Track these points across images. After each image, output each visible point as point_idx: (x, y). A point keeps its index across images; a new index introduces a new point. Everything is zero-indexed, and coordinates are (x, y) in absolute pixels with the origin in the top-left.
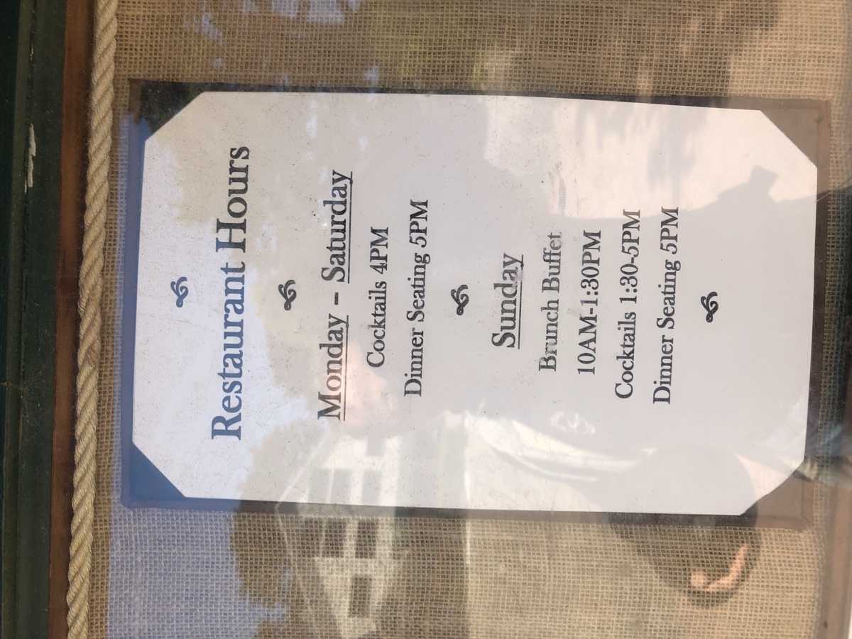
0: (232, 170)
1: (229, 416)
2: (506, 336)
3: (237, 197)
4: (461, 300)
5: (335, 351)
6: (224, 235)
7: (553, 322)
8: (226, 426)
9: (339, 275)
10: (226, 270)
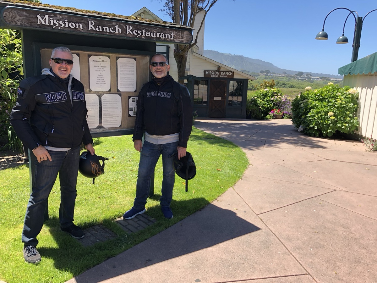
0: (106, 61)
2: (99, 75)
4: (100, 73)
5: (97, 67)
6: (103, 61)
7: (100, 78)
10: (101, 61)
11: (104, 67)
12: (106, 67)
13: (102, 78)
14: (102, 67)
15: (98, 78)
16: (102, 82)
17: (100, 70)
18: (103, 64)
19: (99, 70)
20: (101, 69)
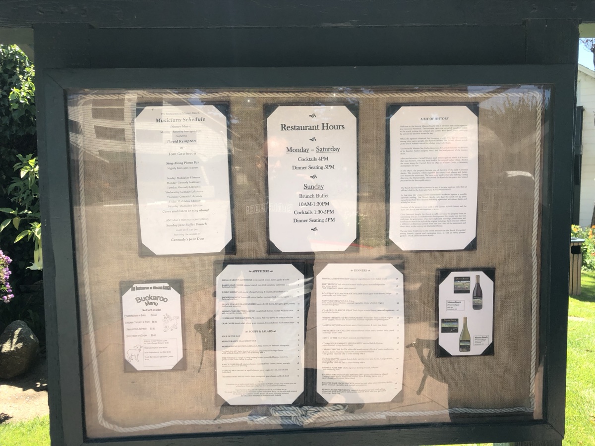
0: (339, 126)
1: (286, 128)
2: (306, 187)
3: (334, 127)
4: (313, 177)
5: (301, 150)
6: (325, 125)
7: (310, 197)
8: (284, 127)
9: (318, 150)
10: (318, 126)
11: (328, 150)
12: (336, 150)
13: (318, 196)
14: (320, 150)
15: (301, 196)
16: (320, 212)
17: (313, 164)
18: (325, 139)
19: (306, 164)
20: (314, 159)
